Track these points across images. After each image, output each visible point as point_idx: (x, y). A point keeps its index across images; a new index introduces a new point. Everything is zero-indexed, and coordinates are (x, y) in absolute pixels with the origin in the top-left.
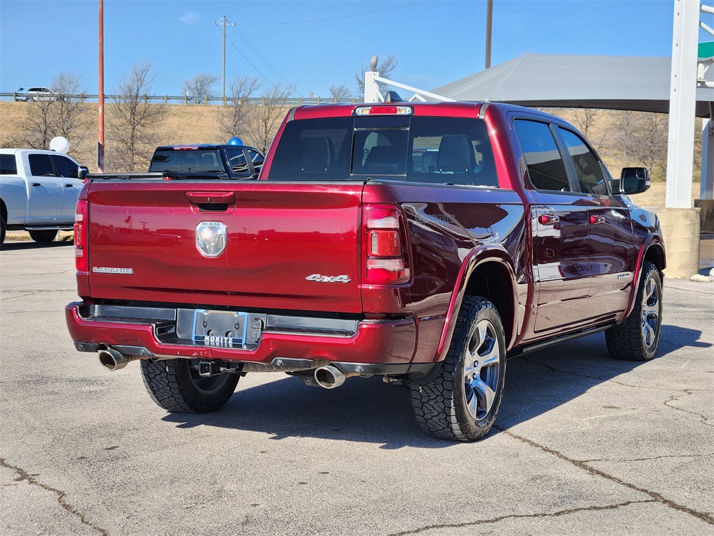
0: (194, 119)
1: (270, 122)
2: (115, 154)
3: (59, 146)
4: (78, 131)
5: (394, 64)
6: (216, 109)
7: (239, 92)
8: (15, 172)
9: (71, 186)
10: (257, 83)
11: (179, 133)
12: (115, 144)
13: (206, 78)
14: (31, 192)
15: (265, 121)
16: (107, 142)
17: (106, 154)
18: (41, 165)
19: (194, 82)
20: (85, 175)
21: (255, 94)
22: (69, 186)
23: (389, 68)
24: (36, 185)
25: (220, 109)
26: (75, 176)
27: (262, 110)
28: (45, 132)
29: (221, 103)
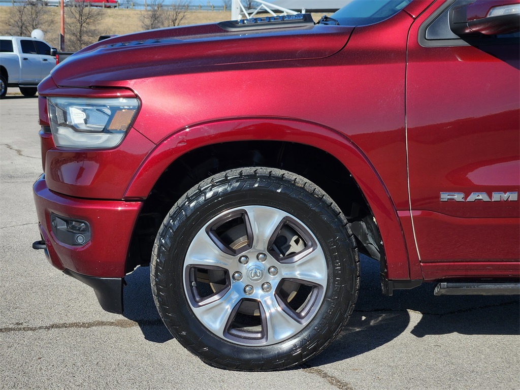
0: (124, 19)
3: (36, 35)
6: (139, 12)
8: (12, 51)
9: (47, 60)
14: (22, 63)
18: (28, 46)
20: (55, 53)
21: (167, 2)
22: (45, 60)
24: (25, 59)
25: (143, 12)
26: (49, 54)
27: (172, 13)
28: (21, 28)
29: (143, 8)
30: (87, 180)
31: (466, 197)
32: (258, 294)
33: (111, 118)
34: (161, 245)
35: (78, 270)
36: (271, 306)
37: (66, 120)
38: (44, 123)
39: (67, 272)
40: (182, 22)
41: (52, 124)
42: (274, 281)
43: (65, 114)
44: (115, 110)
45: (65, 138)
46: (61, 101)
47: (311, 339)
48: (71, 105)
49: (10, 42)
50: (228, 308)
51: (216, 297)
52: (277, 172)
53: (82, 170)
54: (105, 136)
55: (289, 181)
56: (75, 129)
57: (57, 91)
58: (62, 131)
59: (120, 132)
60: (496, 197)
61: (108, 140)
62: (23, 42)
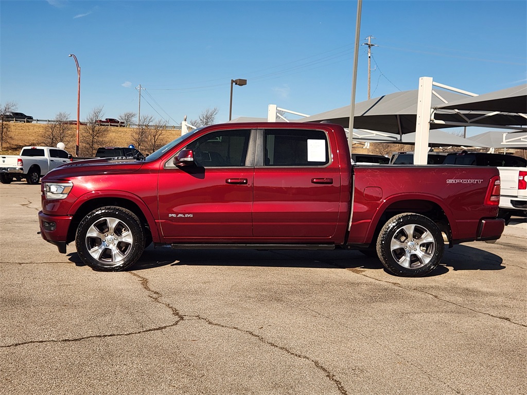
0: (122, 134)
1: (157, 137)
2: (84, 149)
3: (60, 146)
4: (67, 138)
5: (217, 111)
6: (132, 130)
7: (143, 123)
8: (44, 156)
9: (65, 161)
10: (152, 119)
11: (115, 140)
12: (84, 145)
13: (130, 114)
14: (50, 163)
15: (154, 136)
16: (80, 144)
17: (80, 149)
18: (54, 153)
19: (124, 116)
20: (71, 157)
21: (150, 124)
22: (64, 161)
23: (215, 113)
24: (52, 161)
25: (135, 130)
26: (67, 158)
27: (153, 131)
28: (53, 139)
29: (135, 127)
30: (56, 210)
31: (177, 216)
32: (111, 247)
33: (64, 189)
34: (79, 230)
35: (51, 239)
36: (115, 250)
37: (50, 190)
38: (43, 191)
39: (48, 241)
40: (160, 136)
41: (45, 192)
42: (116, 242)
43: (50, 188)
44: (65, 187)
45: (49, 196)
46: (49, 184)
47: (127, 261)
48: (52, 185)
49: (43, 150)
50: (100, 251)
51: (97, 247)
52: (118, 207)
53: (54, 205)
54: (62, 195)
55: (120, 210)
56: (52, 193)
57: (46, 181)
58: (48, 194)
59: (66, 194)
60: (186, 216)
61: (63, 196)
62: (51, 151)
